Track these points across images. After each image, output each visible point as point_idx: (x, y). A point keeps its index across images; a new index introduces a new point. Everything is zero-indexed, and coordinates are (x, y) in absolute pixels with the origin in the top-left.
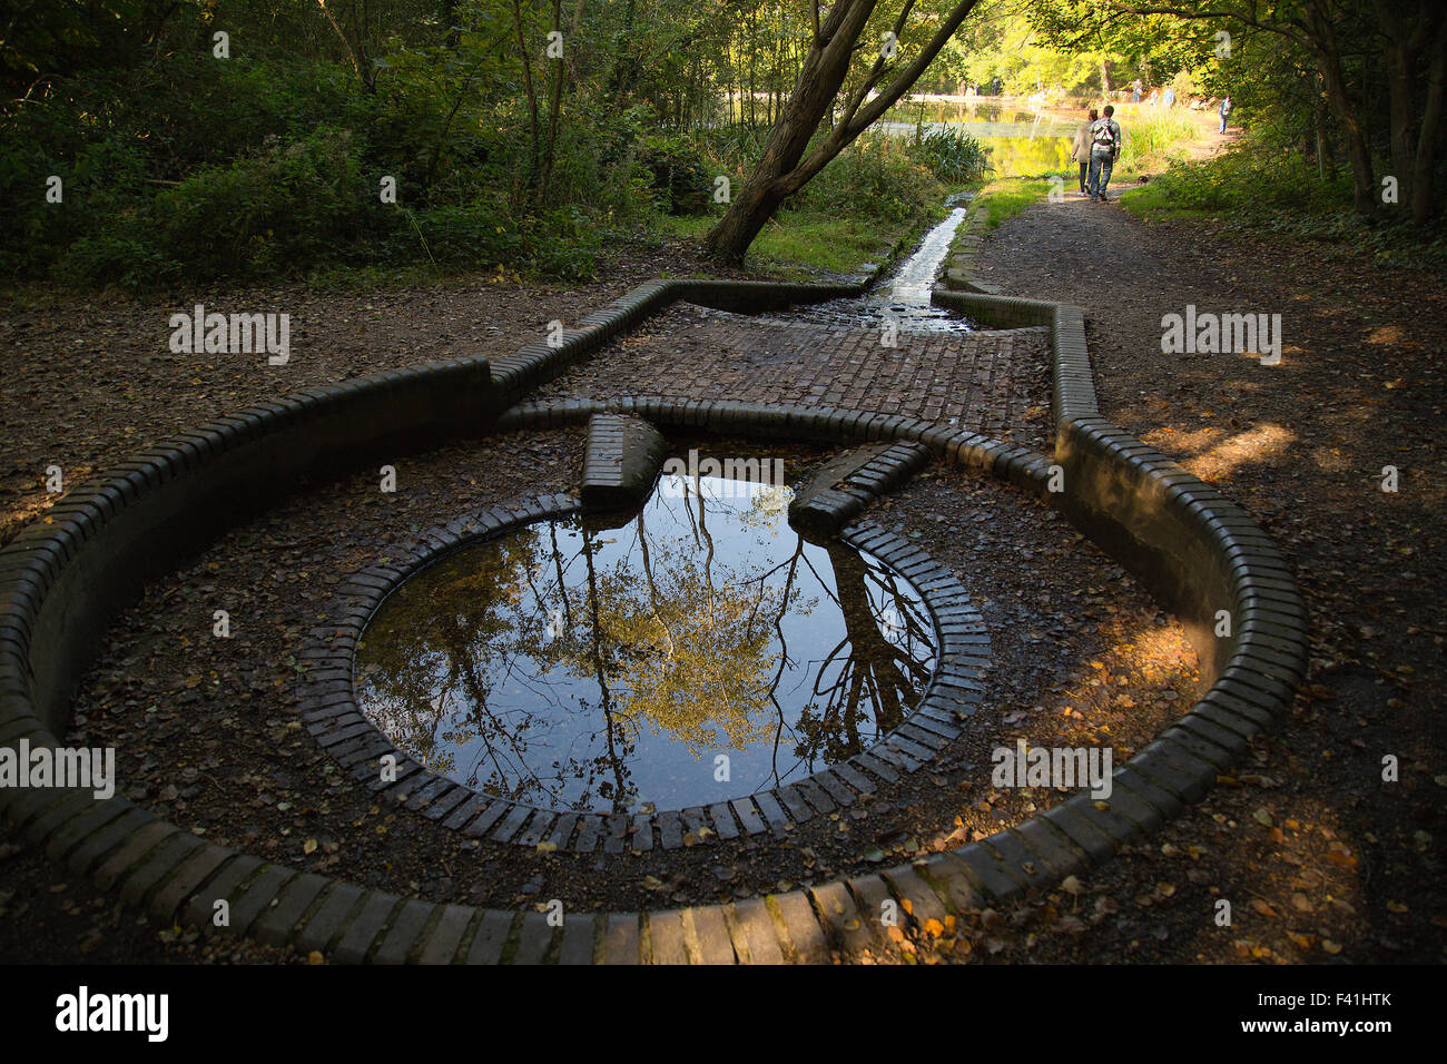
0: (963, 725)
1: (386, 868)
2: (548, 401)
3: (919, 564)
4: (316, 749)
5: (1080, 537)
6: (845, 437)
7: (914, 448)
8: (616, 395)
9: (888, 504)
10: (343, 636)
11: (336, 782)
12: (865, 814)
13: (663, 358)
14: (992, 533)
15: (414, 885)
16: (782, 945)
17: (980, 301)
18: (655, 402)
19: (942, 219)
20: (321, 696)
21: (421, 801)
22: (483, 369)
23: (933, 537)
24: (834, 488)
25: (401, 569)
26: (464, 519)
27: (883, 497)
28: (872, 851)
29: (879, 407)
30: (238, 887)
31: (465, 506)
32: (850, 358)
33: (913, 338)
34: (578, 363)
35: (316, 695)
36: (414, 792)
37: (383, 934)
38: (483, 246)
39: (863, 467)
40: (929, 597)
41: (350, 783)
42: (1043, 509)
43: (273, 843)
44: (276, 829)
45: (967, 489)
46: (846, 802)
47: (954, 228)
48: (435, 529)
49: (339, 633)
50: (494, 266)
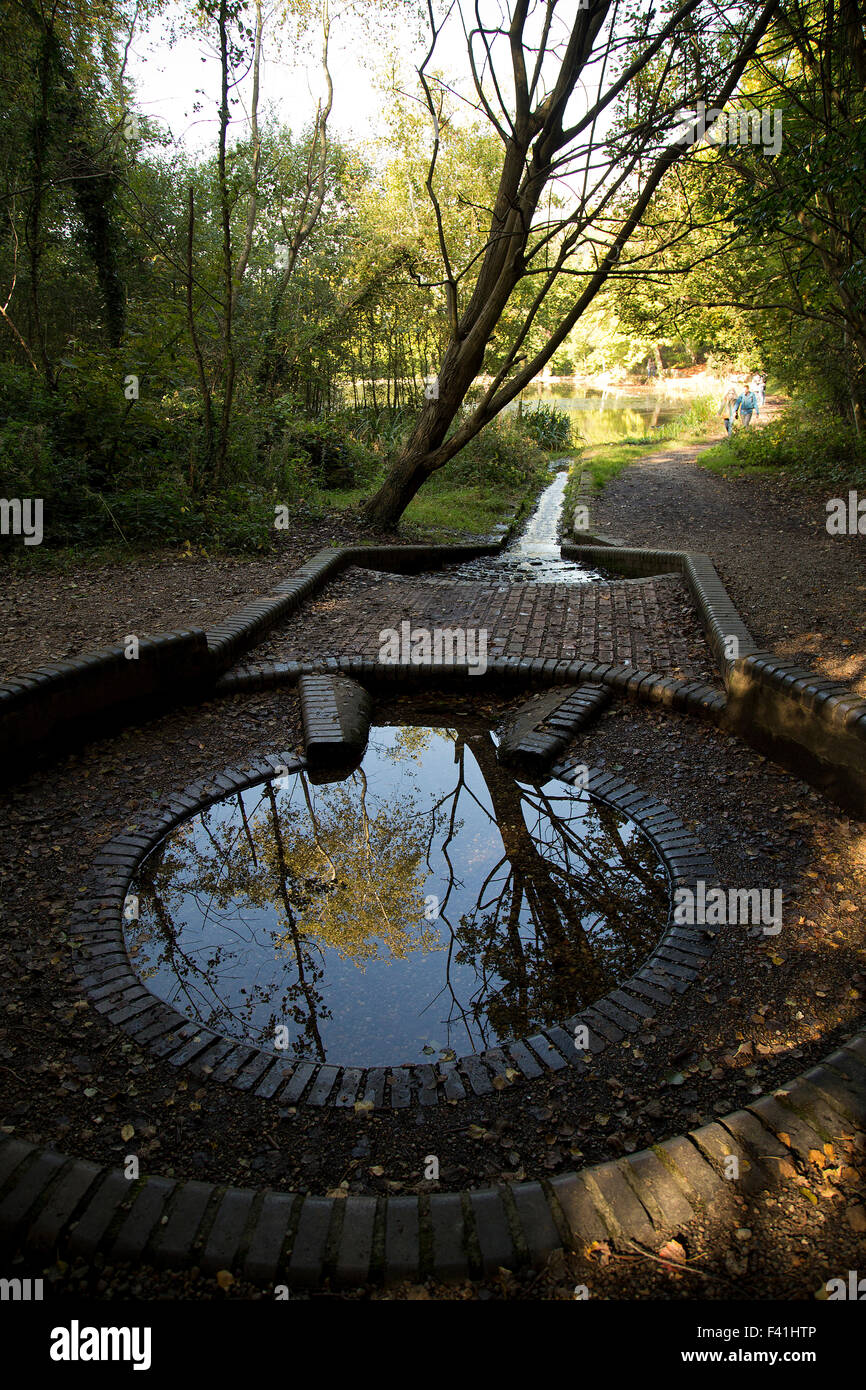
0: (714, 943)
1: (211, 1147)
2: (258, 665)
3: (627, 795)
4: (108, 1027)
5: (762, 759)
6: (534, 682)
7: (599, 689)
8: (319, 656)
9: (587, 741)
10: (109, 908)
11: (138, 1061)
12: (654, 1039)
13: (352, 620)
14: (685, 762)
15: (243, 1162)
16: (687, 1196)
17: (609, 553)
18: (357, 661)
19: (550, 483)
20: (101, 972)
21: (227, 1072)
22: (201, 639)
23: (635, 769)
24: (535, 730)
25: (150, 836)
26: (200, 783)
27: (580, 735)
28: (672, 1075)
29: (559, 654)
30: (120, 1207)
31: (199, 769)
32: (518, 610)
33: (568, 589)
34: (276, 628)
35: (95, 971)
36: (218, 1063)
37: (289, 1241)
38: (170, 525)
39: (557, 709)
40: (645, 825)
41: (151, 1060)
42: (723, 736)
43: (88, 1133)
44: (88, 1118)
45: (653, 723)
46: (633, 1028)
47: (562, 489)
48: (174, 794)
49: (104, 905)
50: (180, 542)
